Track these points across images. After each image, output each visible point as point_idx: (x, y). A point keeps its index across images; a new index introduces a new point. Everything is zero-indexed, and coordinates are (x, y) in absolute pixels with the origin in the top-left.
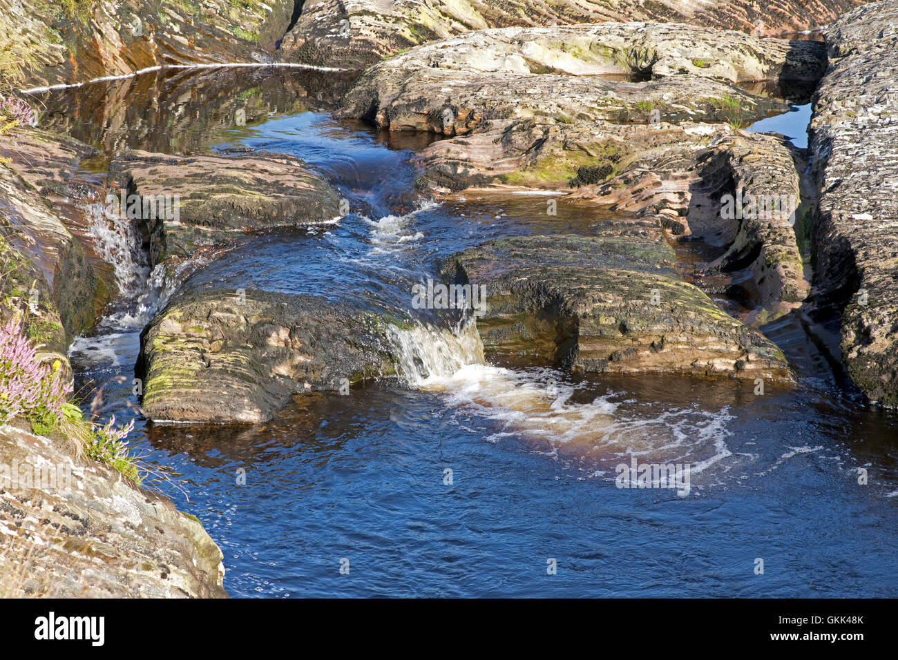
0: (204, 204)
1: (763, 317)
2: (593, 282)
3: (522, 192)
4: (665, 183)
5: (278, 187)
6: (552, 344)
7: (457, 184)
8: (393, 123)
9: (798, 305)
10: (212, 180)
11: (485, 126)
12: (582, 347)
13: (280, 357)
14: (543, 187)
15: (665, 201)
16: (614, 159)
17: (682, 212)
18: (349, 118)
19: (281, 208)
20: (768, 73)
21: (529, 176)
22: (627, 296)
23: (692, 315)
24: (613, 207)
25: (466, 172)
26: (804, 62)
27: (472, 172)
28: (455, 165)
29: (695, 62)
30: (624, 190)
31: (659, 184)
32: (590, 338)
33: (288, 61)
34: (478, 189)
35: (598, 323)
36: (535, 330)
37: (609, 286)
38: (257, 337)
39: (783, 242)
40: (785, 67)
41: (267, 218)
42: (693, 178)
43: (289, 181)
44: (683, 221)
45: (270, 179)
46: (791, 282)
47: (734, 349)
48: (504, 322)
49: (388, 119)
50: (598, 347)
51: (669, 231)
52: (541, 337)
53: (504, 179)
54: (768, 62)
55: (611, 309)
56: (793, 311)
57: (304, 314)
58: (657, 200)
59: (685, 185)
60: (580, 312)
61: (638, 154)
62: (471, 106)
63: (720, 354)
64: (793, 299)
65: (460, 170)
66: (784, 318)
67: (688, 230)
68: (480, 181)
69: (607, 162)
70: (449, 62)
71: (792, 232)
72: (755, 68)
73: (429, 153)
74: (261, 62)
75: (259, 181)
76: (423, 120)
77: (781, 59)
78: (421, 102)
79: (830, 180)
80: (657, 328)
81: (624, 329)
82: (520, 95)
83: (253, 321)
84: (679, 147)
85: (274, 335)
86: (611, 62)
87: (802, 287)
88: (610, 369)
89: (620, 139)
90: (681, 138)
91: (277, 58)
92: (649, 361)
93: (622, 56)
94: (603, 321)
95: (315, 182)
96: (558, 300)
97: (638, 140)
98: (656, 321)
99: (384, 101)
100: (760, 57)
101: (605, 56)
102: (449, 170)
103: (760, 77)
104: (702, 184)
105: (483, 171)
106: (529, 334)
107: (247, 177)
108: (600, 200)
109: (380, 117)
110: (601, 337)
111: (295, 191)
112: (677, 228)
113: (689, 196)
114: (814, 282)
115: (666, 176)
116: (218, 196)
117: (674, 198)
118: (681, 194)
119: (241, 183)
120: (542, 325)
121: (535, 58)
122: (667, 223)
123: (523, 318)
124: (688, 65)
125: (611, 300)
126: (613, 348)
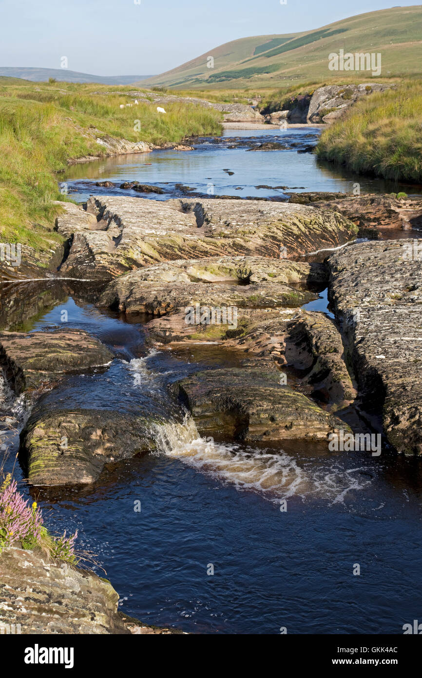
0: (43, 360)
1: (335, 408)
2: (255, 395)
3: (198, 343)
4: (272, 338)
5: (79, 348)
6: (233, 427)
7: (166, 341)
8: (128, 310)
9: (352, 402)
10: (45, 346)
11: (177, 311)
12: (250, 429)
13: (97, 444)
14: (209, 341)
15: (274, 347)
16: (245, 326)
17: (282, 353)
18: (103, 307)
19: (82, 359)
20: (302, 279)
21: (202, 335)
22: (274, 403)
23: (306, 411)
24: (247, 350)
25: (170, 334)
26: (318, 274)
27: (174, 334)
28: (165, 331)
29: (269, 275)
30: (252, 342)
31: (269, 339)
32: (254, 425)
33: (64, 277)
34: (176, 343)
35: (259, 417)
36: (224, 420)
37: (264, 398)
38: (85, 435)
39: (341, 369)
40: (309, 276)
41: (75, 364)
42: (285, 335)
43: (84, 344)
44: (283, 357)
45: (74, 344)
46: (348, 390)
47: (327, 427)
48: (208, 417)
49: (125, 308)
50: (259, 429)
51: (276, 362)
52: (227, 424)
53: (189, 337)
54: (302, 274)
55: (266, 410)
56: (351, 404)
57: (109, 421)
58: (270, 347)
59: (282, 339)
60: (250, 412)
61: (257, 323)
62: (168, 301)
63: (320, 430)
64: (350, 398)
65: (167, 334)
66: (346, 408)
67: (285, 361)
68: (178, 338)
69: (241, 328)
70: (152, 277)
71: (344, 364)
72: (296, 277)
73: (150, 325)
74: (50, 277)
75: (69, 345)
76: (142, 307)
77: (307, 272)
78: (142, 299)
79: (359, 337)
80: (290, 418)
81: (273, 419)
82: (193, 294)
83: (82, 426)
84: (277, 320)
85: (94, 433)
86: (228, 275)
87: (354, 393)
88: (265, 438)
89: (248, 317)
90: (278, 315)
91: (58, 275)
92: (284, 434)
93: (234, 273)
94: (262, 416)
95: (97, 344)
96: (238, 406)
97: (257, 317)
98: (289, 415)
99: (122, 298)
100: (298, 271)
101: (226, 272)
102: (162, 334)
103: (298, 281)
104: (290, 338)
105: (179, 334)
106: (221, 423)
107: (62, 343)
108: (239, 347)
109: (121, 307)
110: (261, 424)
111: (87, 350)
112: (280, 360)
113: (285, 344)
114: (359, 389)
115: (272, 334)
116: (50, 355)
117: (278, 346)
118: (281, 344)
119: (60, 347)
120: (228, 418)
121: (193, 274)
122: (275, 358)
123: (218, 415)
124: (266, 276)
125: (266, 405)
126: (266, 429)
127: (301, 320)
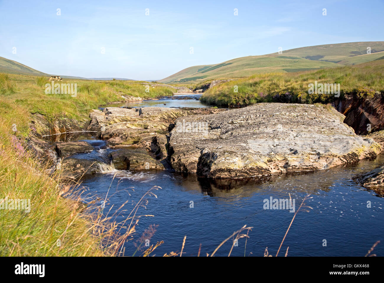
0: (68, 148)
1: (161, 160)
2: (132, 155)
3: (124, 146)
4: (147, 142)
5: (82, 145)
6: (126, 166)
7: (114, 145)
8: (104, 137)
9: (166, 158)
10: (70, 145)
11: (118, 136)
12: (131, 166)
13: (79, 168)
14: (128, 145)
15: (147, 145)
16: (139, 139)
17: (149, 147)
18: (97, 137)
19: (82, 148)
20: (166, 128)
21: (125, 143)
22: (137, 157)
23: (148, 159)
24: (139, 147)
25: (115, 143)
26: (172, 126)
27: (116, 143)
28: (113, 142)
29: (154, 126)
30: (141, 144)
31: (146, 142)
32: (132, 164)
34: (117, 146)
35: (133, 161)
36: (123, 164)
37: (135, 155)
38: (75, 165)
39: (163, 149)
40: (169, 127)
41: (80, 150)
42: (151, 141)
43: (84, 144)
44: (150, 148)
45: (81, 144)
46: (164, 154)
47: (155, 164)
48: (118, 163)
49: (103, 136)
50: (133, 165)
51: (148, 150)
52: (124, 165)
53: (121, 144)
54: (166, 126)
55: (135, 159)
56: (165, 159)
57: (83, 162)
58: (145, 145)
59: (150, 142)
60: (130, 159)
61: (143, 138)
62: (116, 133)
63: (153, 165)
64: (165, 157)
65: (114, 142)
66: (164, 160)
67: (151, 149)
68: (117, 144)
69: (138, 140)
70: (114, 127)
71: (165, 147)
72: (164, 127)
73: (109, 140)
74: (84, 131)
75: (79, 145)
76: (109, 136)
77: (168, 126)
78: (108, 133)
79: (171, 139)
80: (142, 161)
81: (137, 162)
82: (124, 131)
83: (74, 163)
84: (149, 137)
85: (78, 165)
86: (141, 127)
87: (166, 155)
88: (135, 169)
89: (140, 136)
90: (149, 135)
91: (87, 130)
92: (142, 167)
93: (143, 126)
94: (134, 161)
95: (89, 145)
96: (126, 158)
97: (143, 136)
98: (142, 160)
99: (102, 133)
100: (165, 126)
101: (140, 126)
102: (112, 142)
103: (165, 129)
104: (152, 142)
105: (118, 143)
106: (122, 165)
107: (77, 144)
108: (137, 146)
109: (102, 136)
110: (134, 164)
111: (85, 146)
112: (149, 149)
113: (151, 144)
114: (168, 154)
115: (147, 141)
116: (71, 147)
117: (148, 144)
118: (149, 144)
119: (75, 145)
120: (124, 163)
121: (128, 126)
122: (147, 148)
123: (121, 162)
124: (153, 127)
125: (135, 157)
126: (136, 166)
127: (156, 136)
